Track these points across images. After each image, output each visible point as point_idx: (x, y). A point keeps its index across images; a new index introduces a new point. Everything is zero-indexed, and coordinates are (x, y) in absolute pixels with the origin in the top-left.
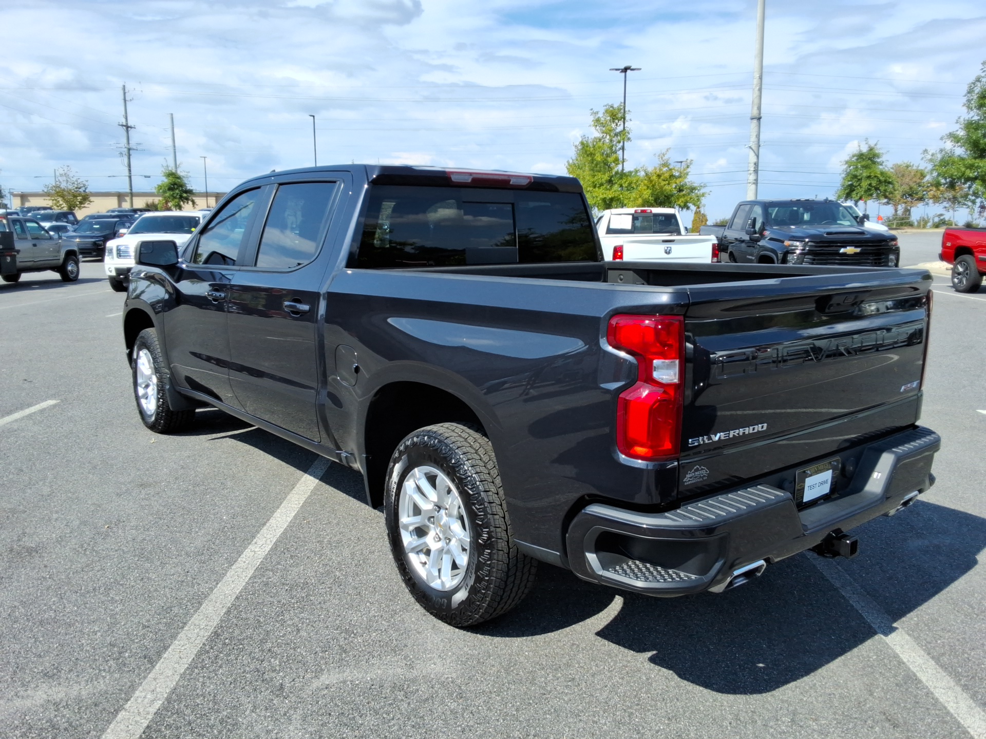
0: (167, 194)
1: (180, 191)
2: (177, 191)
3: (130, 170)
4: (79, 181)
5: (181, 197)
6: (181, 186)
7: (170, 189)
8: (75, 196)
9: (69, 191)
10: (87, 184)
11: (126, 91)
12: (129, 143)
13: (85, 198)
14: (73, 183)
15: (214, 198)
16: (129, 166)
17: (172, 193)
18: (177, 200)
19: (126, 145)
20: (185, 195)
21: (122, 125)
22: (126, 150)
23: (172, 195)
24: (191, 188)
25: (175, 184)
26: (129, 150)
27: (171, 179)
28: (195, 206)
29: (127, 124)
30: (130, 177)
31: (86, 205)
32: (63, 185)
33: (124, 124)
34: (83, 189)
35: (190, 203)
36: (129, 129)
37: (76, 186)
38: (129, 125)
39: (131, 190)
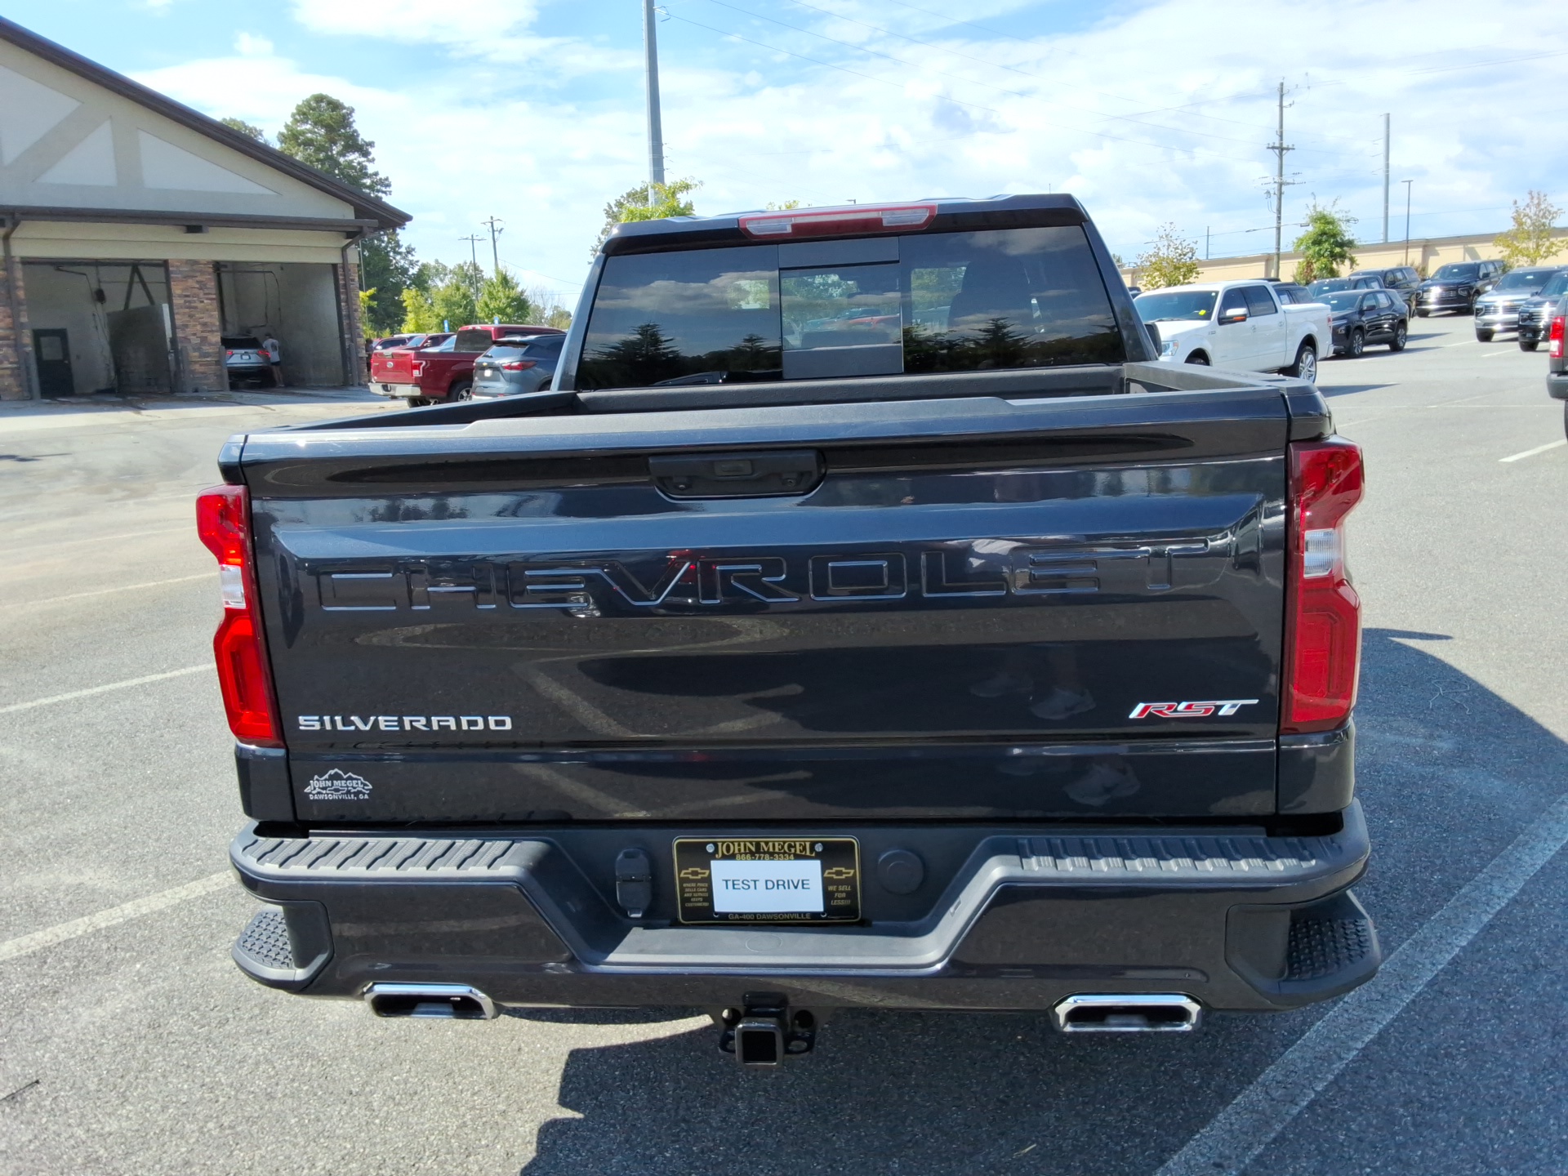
0: (1311, 252)
1: (1330, 244)
2: (1326, 245)
3: (1279, 218)
4: (1185, 244)
5: (1333, 256)
6: (1334, 236)
7: (1317, 242)
8: (1177, 268)
9: (1170, 261)
10: (1195, 246)
11: (1284, 91)
12: (1281, 175)
13: (1191, 269)
14: (1177, 248)
15: (1421, 249)
16: (1279, 211)
17: (1317, 248)
18: (1324, 260)
19: (1277, 179)
20: (1338, 250)
21: (1273, 148)
22: (1276, 186)
23: (1318, 253)
24: (1351, 238)
25: (1324, 233)
26: (1281, 185)
27: (1319, 226)
28: (1354, 266)
29: (1281, 144)
30: (1279, 229)
31: (1191, 280)
32: (1163, 252)
33: (1277, 145)
34: (1190, 255)
35: (1347, 262)
36: (1284, 152)
37: (1180, 252)
38: (1285, 146)
39: (1278, 249)
